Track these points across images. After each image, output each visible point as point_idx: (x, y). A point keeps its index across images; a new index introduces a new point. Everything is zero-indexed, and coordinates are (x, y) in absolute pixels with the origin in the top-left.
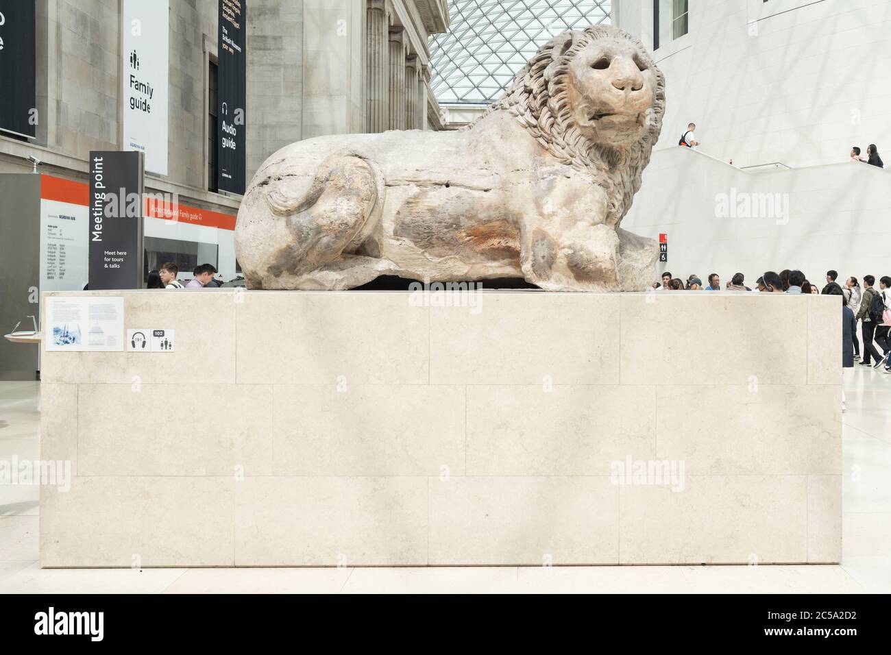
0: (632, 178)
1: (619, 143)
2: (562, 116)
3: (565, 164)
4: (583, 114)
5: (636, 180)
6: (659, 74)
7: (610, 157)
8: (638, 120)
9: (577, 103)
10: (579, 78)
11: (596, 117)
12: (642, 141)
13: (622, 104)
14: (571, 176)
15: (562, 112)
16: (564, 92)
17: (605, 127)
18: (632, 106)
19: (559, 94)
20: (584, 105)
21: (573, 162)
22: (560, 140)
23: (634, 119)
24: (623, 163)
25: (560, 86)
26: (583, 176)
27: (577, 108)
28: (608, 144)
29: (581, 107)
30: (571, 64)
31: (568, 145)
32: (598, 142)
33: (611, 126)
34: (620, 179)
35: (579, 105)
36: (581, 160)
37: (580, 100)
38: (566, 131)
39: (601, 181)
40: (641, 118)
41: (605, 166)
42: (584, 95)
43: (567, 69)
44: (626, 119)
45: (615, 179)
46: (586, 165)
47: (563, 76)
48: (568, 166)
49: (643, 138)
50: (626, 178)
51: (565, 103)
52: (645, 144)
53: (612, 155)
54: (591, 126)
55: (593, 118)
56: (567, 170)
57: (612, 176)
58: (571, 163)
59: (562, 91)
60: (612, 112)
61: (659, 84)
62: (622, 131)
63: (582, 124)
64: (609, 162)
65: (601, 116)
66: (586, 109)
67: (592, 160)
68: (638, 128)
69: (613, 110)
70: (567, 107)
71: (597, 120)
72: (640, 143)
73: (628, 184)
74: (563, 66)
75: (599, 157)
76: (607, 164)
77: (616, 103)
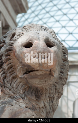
0: (51, 104)
1: (41, 85)
2: (10, 72)
3: (11, 98)
4: (20, 71)
5: (54, 105)
6: (64, 48)
7: (37, 93)
8: (50, 73)
9: (17, 66)
10: (17, 53)
11: (27, 73)
12: (56, 84)
13: (37, 66)
14: (14, 104)
15: (10, 71)
16: (11, 60)
17: (33, 78)
18: (43, 66)
19: (8, 61)
20: (20, 67)
21: (15, 96)
22: (8, 85)
23: (48, 73)
24: (44, 96)
25: (8, 57)
26: (20, 104)
27: (18, 68)
28: (35, 86)
29: (19, 67)
30: (14, 45)
31: (13, 88)
32: (30, 85)
33: (36, 77)
34: (43, 105)
35: (18, 66)
36: (19, 95)
37: (19, 64)
38: (12, 81)
39: (30, 106)
40: (52, 72)
41: (34, 98)
42: (20, 61)
43: (12, 48)
44: (44, 73)
45: (40, 105)
46: (23, 98)
47: (10, 52)
48: (12, 99)
49: (56, 82)
50: (46, 104)
51: (11, 65)
52: (57, 85)
53: (37, 92)
54: (24, 77)
55: (26, 73)
56: (12, 101)
57: (38, 103)
58: (14, 97)
59: (10, 59)
60: (33, 70)
61: (64, 53)
62: (42, 79)
63: (20, 76)
64: (36, 96)
65: (30, 72)
66: (22, 69)
67: (25, 95)
68: (51, 77)
69: (34, 69)
70: (13, 68)
71: (28, 74)
72: (54, 85)
73: (48, 107)
74: (10, 47)
75: (30, 94)
76: (35, 97)
77: (34, 65)
